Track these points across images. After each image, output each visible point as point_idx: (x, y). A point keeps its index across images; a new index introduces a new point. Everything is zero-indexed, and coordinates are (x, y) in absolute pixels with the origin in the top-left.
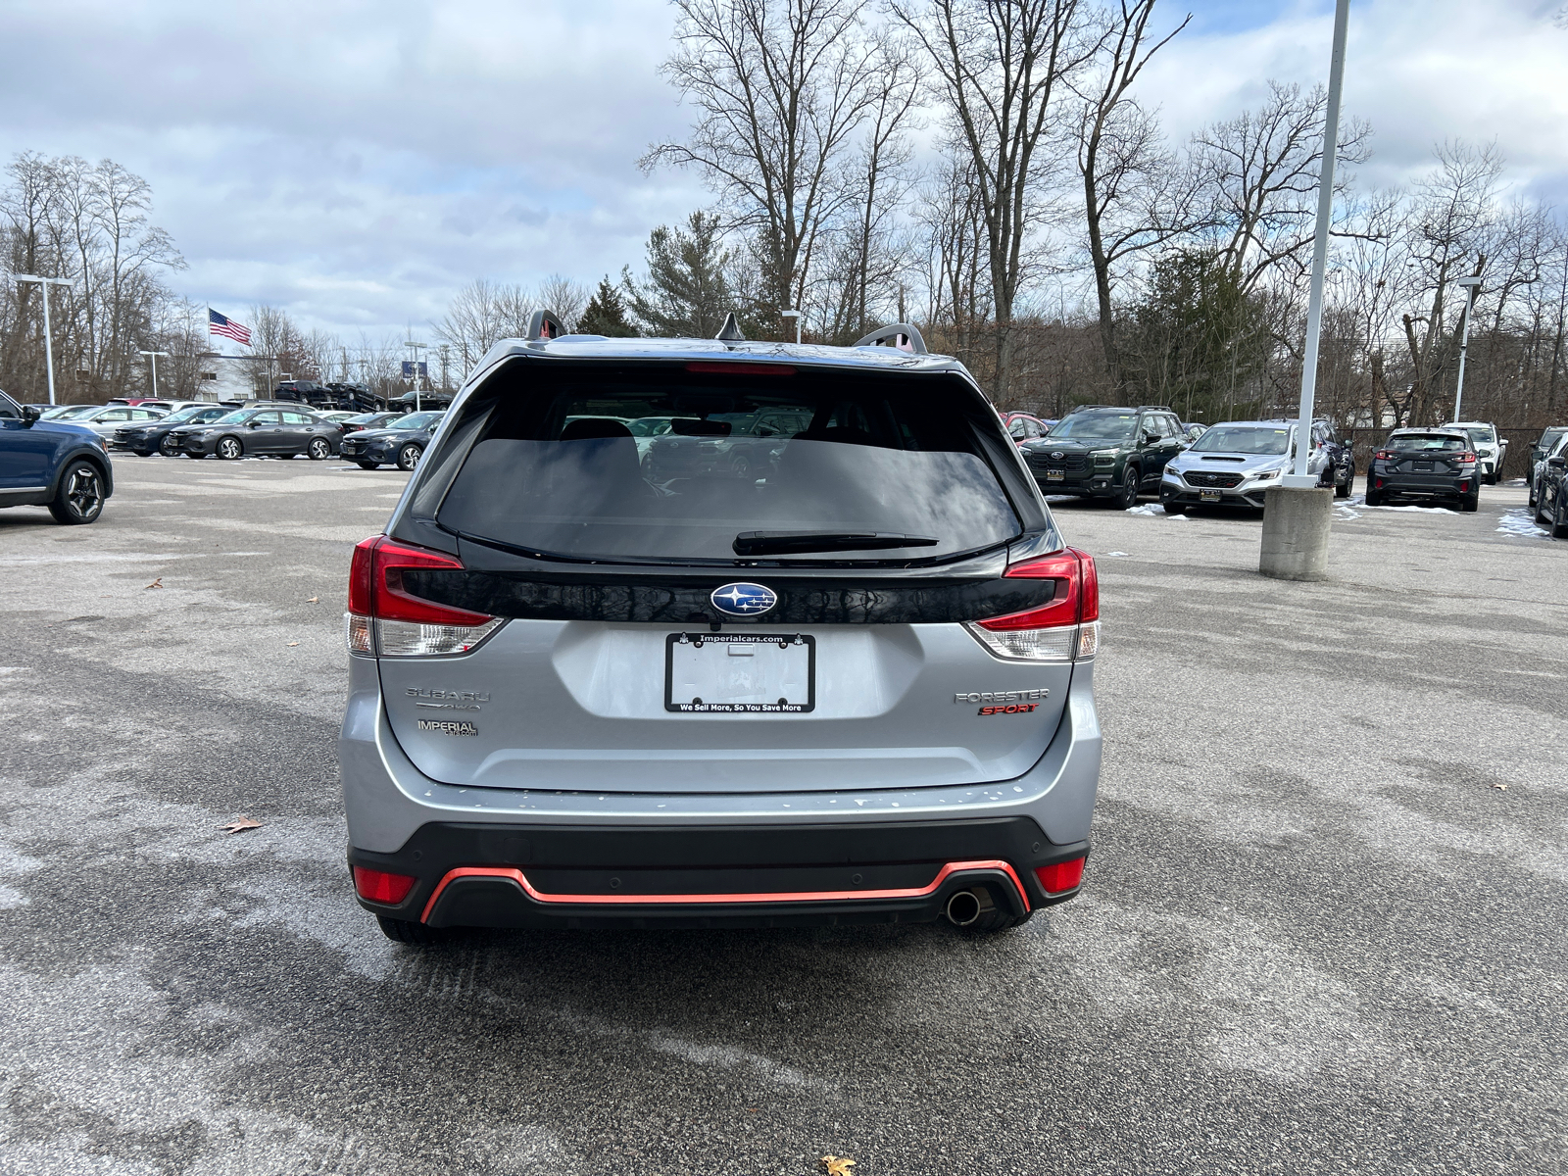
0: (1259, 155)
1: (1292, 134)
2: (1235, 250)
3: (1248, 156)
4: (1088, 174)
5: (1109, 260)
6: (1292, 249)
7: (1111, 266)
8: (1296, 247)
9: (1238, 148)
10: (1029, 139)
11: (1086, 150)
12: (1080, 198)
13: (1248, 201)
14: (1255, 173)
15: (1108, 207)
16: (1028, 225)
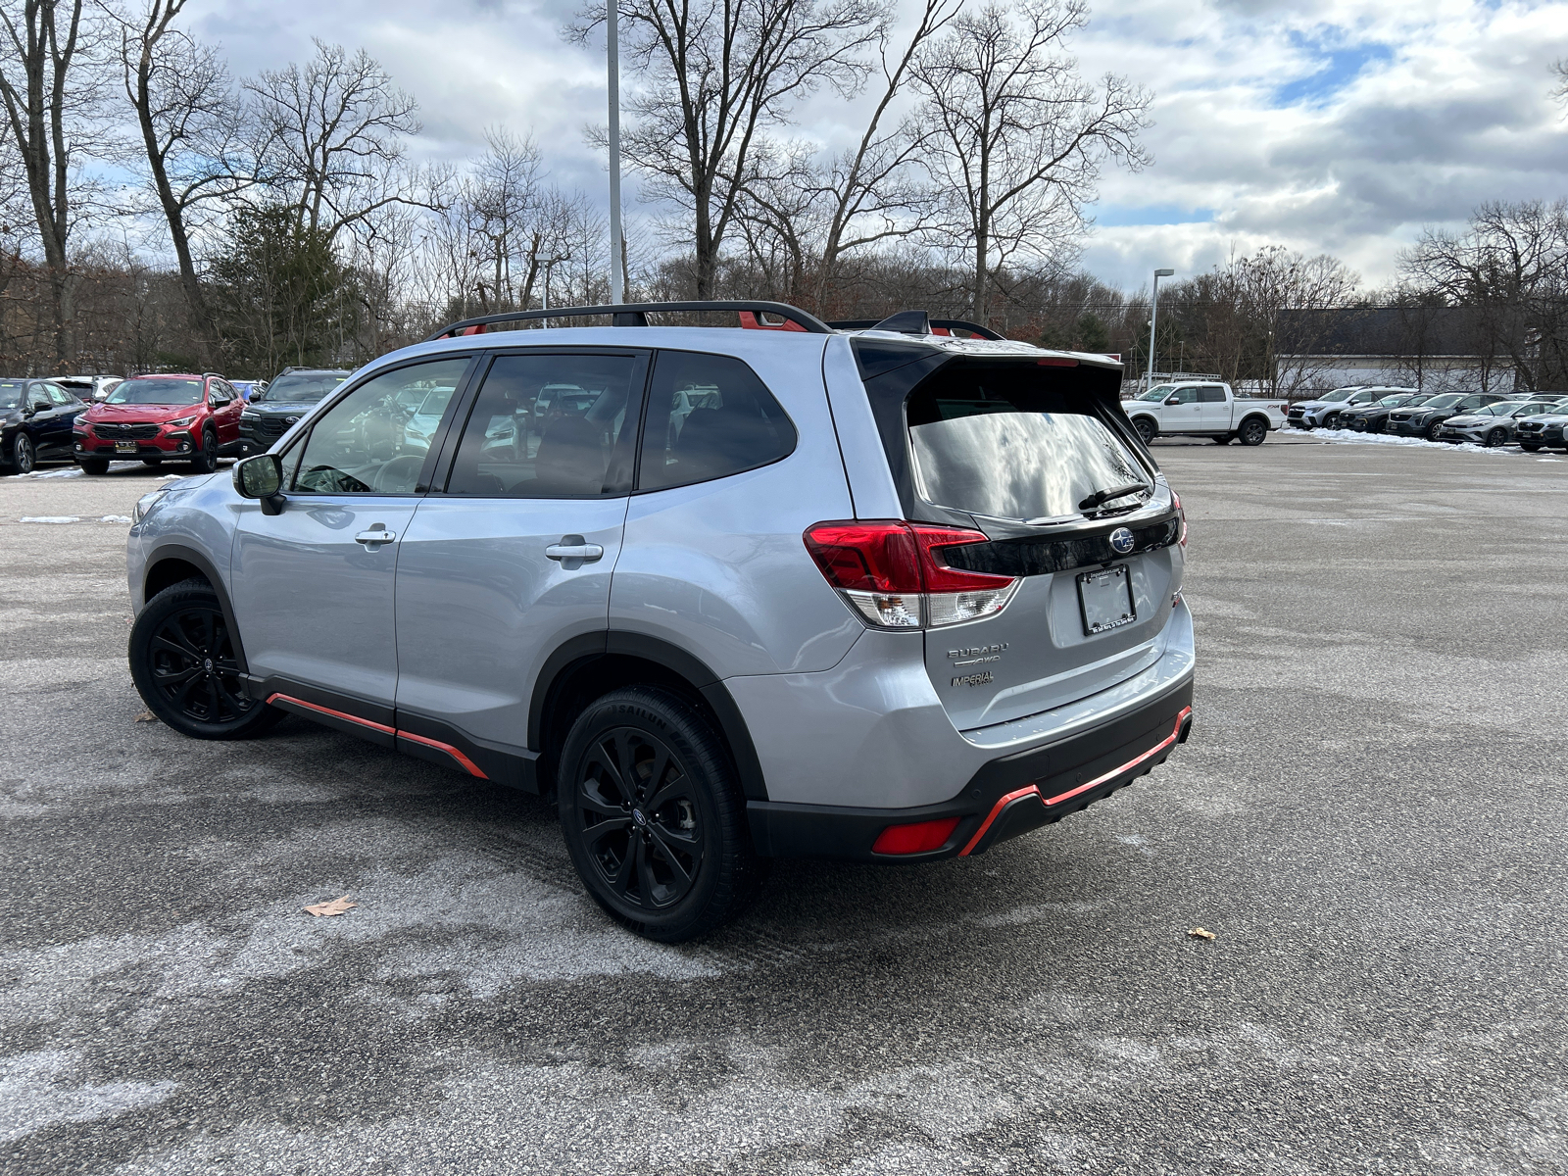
0: (316, 112)
1: (345, 96)
2: (308, 207)
3: (304, 111)
4: (143, 105)
5: (183, 205)
6: (366, 212)
7: (185, 212)
8: (369, 210)
9: (293, 101)
10: (61, 57)
11: (135, 78)
12: (134, 132)
13: (311, 157)
14: (315, 131)
15: (172, 148)
16: (71, 156)
